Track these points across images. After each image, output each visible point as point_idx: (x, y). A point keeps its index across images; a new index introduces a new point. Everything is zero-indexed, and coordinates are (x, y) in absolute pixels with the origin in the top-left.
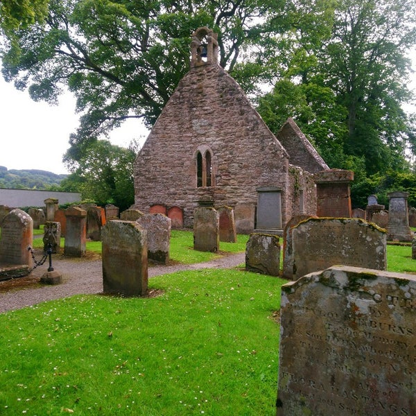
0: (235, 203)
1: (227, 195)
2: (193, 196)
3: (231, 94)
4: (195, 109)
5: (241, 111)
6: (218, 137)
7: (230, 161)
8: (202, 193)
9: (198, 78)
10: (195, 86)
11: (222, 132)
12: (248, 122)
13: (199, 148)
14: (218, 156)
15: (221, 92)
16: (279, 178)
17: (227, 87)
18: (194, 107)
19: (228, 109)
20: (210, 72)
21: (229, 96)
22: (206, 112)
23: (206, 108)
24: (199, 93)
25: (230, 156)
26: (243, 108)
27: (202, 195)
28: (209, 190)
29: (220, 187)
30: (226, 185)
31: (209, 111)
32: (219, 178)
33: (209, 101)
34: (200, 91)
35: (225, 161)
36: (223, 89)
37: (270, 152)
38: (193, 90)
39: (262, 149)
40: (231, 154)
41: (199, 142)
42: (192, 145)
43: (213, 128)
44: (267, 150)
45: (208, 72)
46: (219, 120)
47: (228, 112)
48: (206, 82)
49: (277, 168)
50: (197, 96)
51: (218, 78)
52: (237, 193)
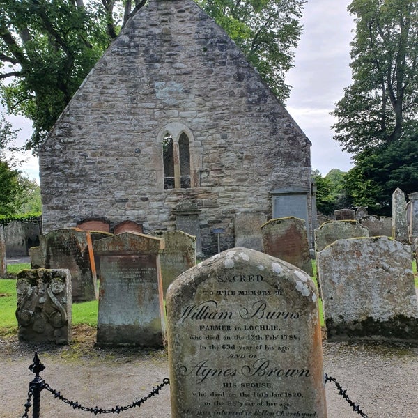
0: (233, 212)
1: (220, 200)
2: (160, 203)
3: (222, 48)
4: (158, 65)
5: (238, 74)
6: (200, 111)
7: (223, 149)
8: (175, 198)
9: (161, 18)
10: (157, 31)
11: (207, 104)
12: (251, 93)
13: (169, 128)
14: (202, 141)
15: (204, 43)
16: (300, 175)
17: (213, 37)
18: (158, 62)
19: (216, 70)
20: (183, 11)
21: (217, 51)
22: (178, 71)
23: (178, 65)
24: (166, 41)
25: (223, 141)
26: (241, 71)
27: (176, 201)
28: (188, 194)
29: (207, 188)
30: (216, 184)
31: (183, 71)
32: (204, 175)
33: (182, 55)
34: (167, 38)
35: (215, 148)
36: (207, 39)
37: (286, 137)
38: (155, 35)
39: (274, 132)
40: (224, 137)
41: (168, 118)
42: (156, 123)
43: (191, 96)
44: (280, 133)
45: (180, 12)
46: (203, 85)
47: (217, 75)
48: (176, 25)
49: (297, 160)
50: (162, 46)
51: (197, 22)
52: (235, 197)
